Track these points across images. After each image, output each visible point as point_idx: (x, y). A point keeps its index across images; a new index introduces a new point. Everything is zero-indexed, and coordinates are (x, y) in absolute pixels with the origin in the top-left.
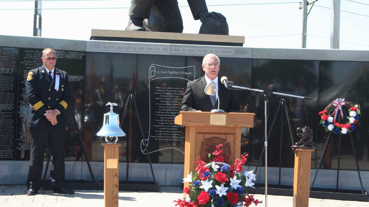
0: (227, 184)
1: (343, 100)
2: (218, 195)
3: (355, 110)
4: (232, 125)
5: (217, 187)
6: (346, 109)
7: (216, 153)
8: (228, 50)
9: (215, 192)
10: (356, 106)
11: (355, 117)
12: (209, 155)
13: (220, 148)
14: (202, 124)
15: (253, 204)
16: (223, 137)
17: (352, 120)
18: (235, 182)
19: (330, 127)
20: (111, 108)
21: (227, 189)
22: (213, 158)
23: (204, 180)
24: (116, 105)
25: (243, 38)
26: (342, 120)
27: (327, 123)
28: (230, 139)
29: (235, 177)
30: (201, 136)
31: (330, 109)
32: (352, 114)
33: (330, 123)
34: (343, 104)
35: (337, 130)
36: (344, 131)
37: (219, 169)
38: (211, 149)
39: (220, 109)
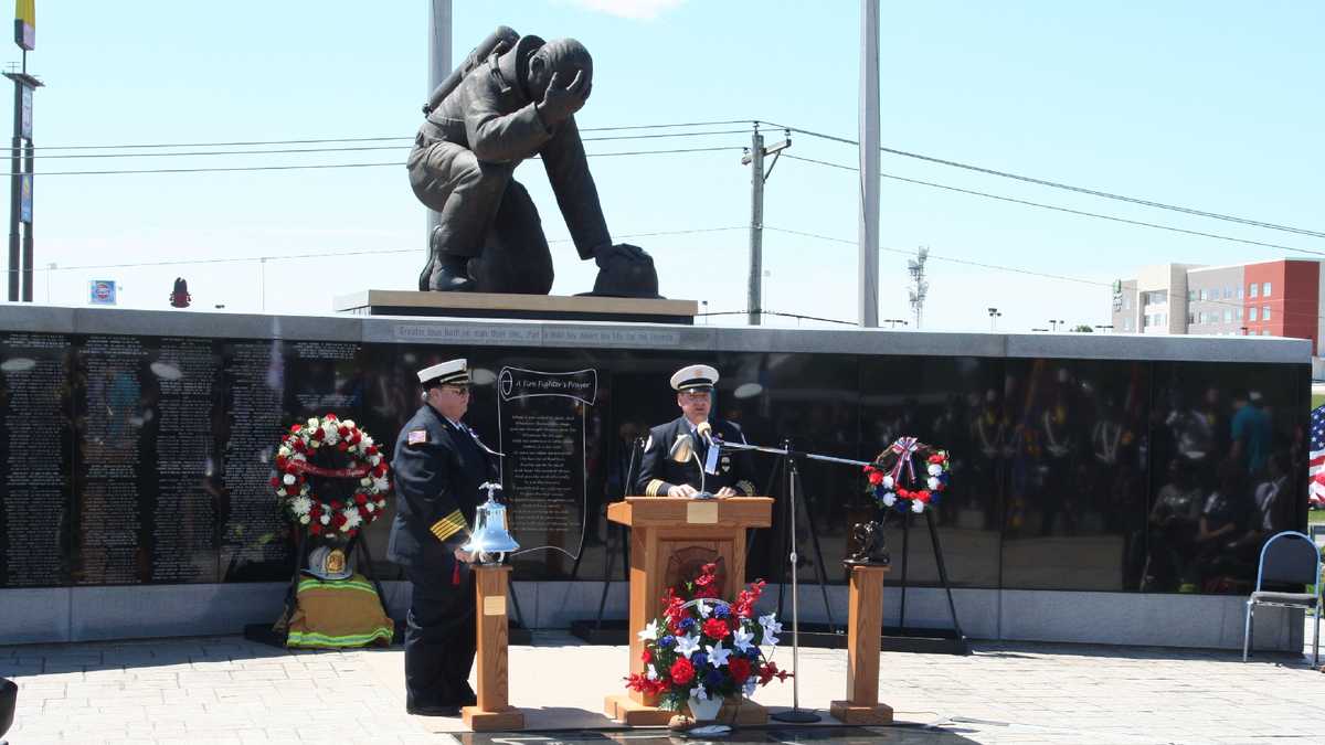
0: (728, 642)
1: (914, 440)
2: (712, 664)
3: (940, 463)
4: (729, 524)
5: (709, 648)
6: (920, 460)
7: (702, 582)
8: (665, 333)
9: (705, 660)
10: (942, 453)
11: (940, 478)
12: (690, 586)
13: (711, 570)
14: (673, 523)
15: (775, 679)
16: (711, 545)
17: (933, 483)
18: (742, 636)
19: (889, 499)
20: (490, 494)
21: (728, 652)
22: (698, 592)
23: (683, 634)
24: (499, 487)
25: (694, 304)
26: (912, 482)
27: (882, 490)
28: (723, 549)
29: (742, 629)
30: (667, 547)
31: (886, 460)
32: (934, 469)
33: (888, 490)
34: (914, 448)
35: (904, 504)
36: (918, 506)
37: (712, 614)
38: (691, 571)
39: (705, 490)
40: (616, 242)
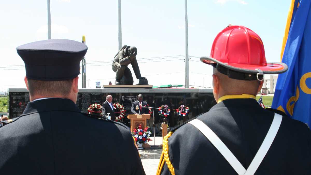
0: (142, 135)
1: (184, 105)
3: (187, 109)
4: (143, 118)
5: (139, 136)
6: (184, 108)
7: (139, 127)
8: (147, 90)
9: (139, 138)
10: (188, 107)
11: (187, 111)
12: (137, 127)
13: (141, 125)
14: (135, 118)
15: (150, 141)
16: (141, 122)
17: (186, 112)
18: (144, 135)
19: (180, 114)
20: (108, 115)
21: (142, 137)
22: (138, 128)
23: (136, 135)
24: (110, 114)
25: (152, 86)
26: (183, 112)
27: (179, 113)
28: (143, 122)
29: (145, 133)
30: (135, 122)
31: (180, 108)
32: (186, 110)
33: (180, 113)
34: (184, 107)
35: (182, 115)
36: (184, 115)
37: (140, 131)
38: (138, 125)
39: (140, 113)
40: (142, 77)
